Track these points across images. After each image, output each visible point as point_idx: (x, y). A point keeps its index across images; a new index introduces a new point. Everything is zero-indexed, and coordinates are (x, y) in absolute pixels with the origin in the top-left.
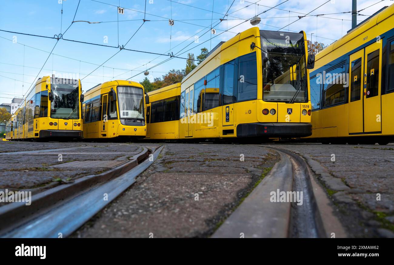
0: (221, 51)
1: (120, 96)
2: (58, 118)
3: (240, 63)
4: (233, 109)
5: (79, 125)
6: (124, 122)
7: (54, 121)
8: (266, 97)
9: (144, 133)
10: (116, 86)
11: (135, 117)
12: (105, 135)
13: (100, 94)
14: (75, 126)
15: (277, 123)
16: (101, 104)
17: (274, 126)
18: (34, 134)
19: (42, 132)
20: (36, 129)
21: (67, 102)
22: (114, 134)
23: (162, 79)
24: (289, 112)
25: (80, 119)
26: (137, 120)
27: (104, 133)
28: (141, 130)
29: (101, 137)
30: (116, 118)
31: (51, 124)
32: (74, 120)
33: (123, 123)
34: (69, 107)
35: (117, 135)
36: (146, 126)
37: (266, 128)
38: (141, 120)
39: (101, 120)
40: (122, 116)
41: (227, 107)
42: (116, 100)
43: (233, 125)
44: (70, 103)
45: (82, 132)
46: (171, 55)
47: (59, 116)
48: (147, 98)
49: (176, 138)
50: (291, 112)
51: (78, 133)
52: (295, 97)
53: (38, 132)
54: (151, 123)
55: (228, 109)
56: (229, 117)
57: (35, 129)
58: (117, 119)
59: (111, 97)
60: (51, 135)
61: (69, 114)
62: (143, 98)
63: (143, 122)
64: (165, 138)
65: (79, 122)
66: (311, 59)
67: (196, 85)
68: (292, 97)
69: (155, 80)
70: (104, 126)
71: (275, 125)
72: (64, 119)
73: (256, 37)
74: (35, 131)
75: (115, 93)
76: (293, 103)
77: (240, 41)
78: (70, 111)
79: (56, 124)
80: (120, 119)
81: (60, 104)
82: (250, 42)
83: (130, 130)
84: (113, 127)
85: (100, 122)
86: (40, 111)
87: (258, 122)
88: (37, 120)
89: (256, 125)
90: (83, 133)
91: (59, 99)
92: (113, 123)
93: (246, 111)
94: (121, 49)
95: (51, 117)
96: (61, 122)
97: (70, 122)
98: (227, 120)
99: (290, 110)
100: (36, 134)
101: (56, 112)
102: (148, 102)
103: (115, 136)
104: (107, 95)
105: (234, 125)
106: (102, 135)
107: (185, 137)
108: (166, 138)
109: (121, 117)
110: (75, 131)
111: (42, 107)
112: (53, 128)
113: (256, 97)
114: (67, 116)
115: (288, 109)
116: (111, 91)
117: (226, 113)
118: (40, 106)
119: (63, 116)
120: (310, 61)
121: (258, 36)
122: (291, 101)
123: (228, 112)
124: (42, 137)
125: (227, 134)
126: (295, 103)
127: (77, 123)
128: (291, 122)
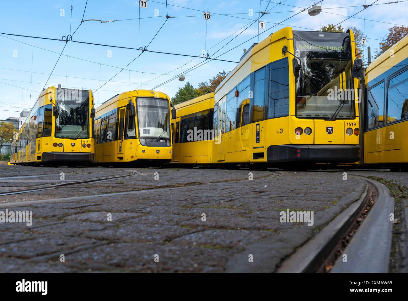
0: (252, 55)
1: (140, 110)
2: (64, 138)
3: (271, 71)
4: (263, 128)
5: (89, 146)
6: (144, 142)
7: (59, 141)
8: (300, 113)
9: (168, 156)
10: (135, 98)
11: (158, 136)
12: (121, 158)
13: (117, 107)
14: (84, 147)
15: (314, 144)
16: (118, 119)
17: (309, 149)
18: (36, 157)
19: (44, 154)
20: (39, 151)
21: (76, 118)
22: (132, 157)
23: (209, 84)
24: (329, 131)
25: (90, 139)
26: (160, 140)
27: (120, 156)
28: (165, 152)
29: (117, 160)
30: (134, 137)
31: (55, 145)
32: (83, 140)
33: (143, 144)
34: (78, 124)
35: (136, 159)
36: (171, 147)
37: (299, 151)
38: (166, 139)
39: (117, 140)
40: (142, 135)
41: (257, 125)
42: (135, 115)
43: (263, 147)
44: (80, 118)
45: (94, 154)
46: (207, 57)
47: (65, 135)
48: (174, 111)
49: (209, 162)
50: (331, 131)
51: (87, 155)
52: (337, 112)
53: (40, 155)
54: (180, 143)
55: (258, 126)
56: (259, 137)
57: (37, 151)
58: (136, 138)
59: (129, 111)
60: (55, 158)
61: (77, 133)
62: (169, 112)
63: (168, 141)
64: (196, 163)
65: (89, 143)
66: (358, 65)
67: (229, 96)
68: (334, 112)
69: (200, 85)
70: (120, 147)
71: (311, 147)
72: (71, 138)
73: (288, 40)
74: (37, 153)
75: (134, 105)
76: (334, 120)
77: (271, 44)
78: (79, 129)
79: (61, 145)
80: (139, 138)
81: (67, 120)
82: (281, 44)
83: (151, 153)
84: (131, 148)
85: (116, 141)
86: (43, 128)
87: (290, 144)
88: (39, 140)
89: (288, 147)
90: (94, 156)
91: (67, 115)
92: (131, 143)
93: (278, 130)
94: (143, 51)
95: (55, 136)
96: (67, 143)
97: (78, 142)
98: (257, 140)
99: (331, 129)
100: (39, 158)
101: (62, 131)
102: (174, 117)
103: (133, 159)
104: (124, 109)
105: (265, 147)
106: (118, 158)
107: (218, 161)
108: (198, 162)
109: (140, 136)
110: (84, 154)
111: (45, 123)
112: (58, 149)
113: (288, 113)
114: (75, 136)
115: (327, 128)
116: (129, 104)
117: (257, 132)
118: (44, 122)
119: (70, 135)
120: (356, 68)
121: (290, 38)
122: (332, 118)
123: (258, 131)
124: (45, 160)
125: (259, 158)
126: (337, 121)
127: (87, 144)
128: (332, 143)
